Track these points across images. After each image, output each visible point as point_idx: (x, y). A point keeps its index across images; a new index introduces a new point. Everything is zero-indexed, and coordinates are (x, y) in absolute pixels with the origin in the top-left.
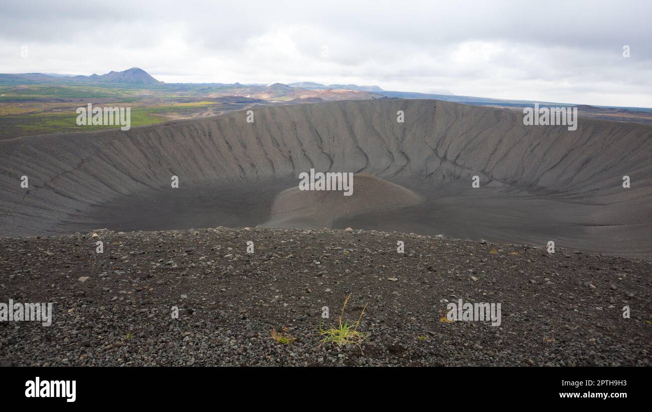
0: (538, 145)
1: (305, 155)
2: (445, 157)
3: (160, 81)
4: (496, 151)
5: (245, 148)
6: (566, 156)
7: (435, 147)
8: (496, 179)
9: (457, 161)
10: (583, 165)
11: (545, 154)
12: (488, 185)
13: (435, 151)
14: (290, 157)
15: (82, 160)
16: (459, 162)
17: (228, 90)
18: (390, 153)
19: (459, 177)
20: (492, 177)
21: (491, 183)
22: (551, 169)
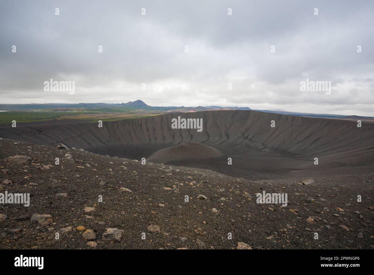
0: (295, 132)
1: (181, 135)
2: (247, 137)
3: (149, 105)
4: (273, 134)
5: (155, 131)
6: (308, 137)
7: (244, 132)
8: (268, 148)
9: (252, 139)
10: (314, 142)
11: (297, 136)
12: (262, 150)
13: (243, 134)
14: (174, 135)
15: (82, 133)
16: (253, 139)
17: (177, 109)
18: (221, 135)
19: (250, 146)
20: (266, 147)
21: (264, 150)
22: (297, 143)
